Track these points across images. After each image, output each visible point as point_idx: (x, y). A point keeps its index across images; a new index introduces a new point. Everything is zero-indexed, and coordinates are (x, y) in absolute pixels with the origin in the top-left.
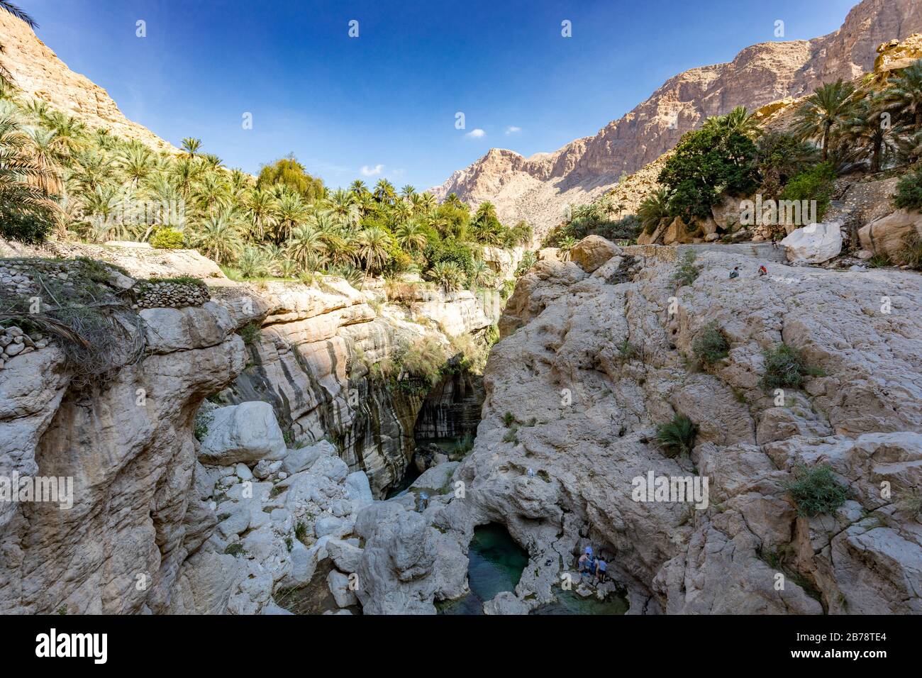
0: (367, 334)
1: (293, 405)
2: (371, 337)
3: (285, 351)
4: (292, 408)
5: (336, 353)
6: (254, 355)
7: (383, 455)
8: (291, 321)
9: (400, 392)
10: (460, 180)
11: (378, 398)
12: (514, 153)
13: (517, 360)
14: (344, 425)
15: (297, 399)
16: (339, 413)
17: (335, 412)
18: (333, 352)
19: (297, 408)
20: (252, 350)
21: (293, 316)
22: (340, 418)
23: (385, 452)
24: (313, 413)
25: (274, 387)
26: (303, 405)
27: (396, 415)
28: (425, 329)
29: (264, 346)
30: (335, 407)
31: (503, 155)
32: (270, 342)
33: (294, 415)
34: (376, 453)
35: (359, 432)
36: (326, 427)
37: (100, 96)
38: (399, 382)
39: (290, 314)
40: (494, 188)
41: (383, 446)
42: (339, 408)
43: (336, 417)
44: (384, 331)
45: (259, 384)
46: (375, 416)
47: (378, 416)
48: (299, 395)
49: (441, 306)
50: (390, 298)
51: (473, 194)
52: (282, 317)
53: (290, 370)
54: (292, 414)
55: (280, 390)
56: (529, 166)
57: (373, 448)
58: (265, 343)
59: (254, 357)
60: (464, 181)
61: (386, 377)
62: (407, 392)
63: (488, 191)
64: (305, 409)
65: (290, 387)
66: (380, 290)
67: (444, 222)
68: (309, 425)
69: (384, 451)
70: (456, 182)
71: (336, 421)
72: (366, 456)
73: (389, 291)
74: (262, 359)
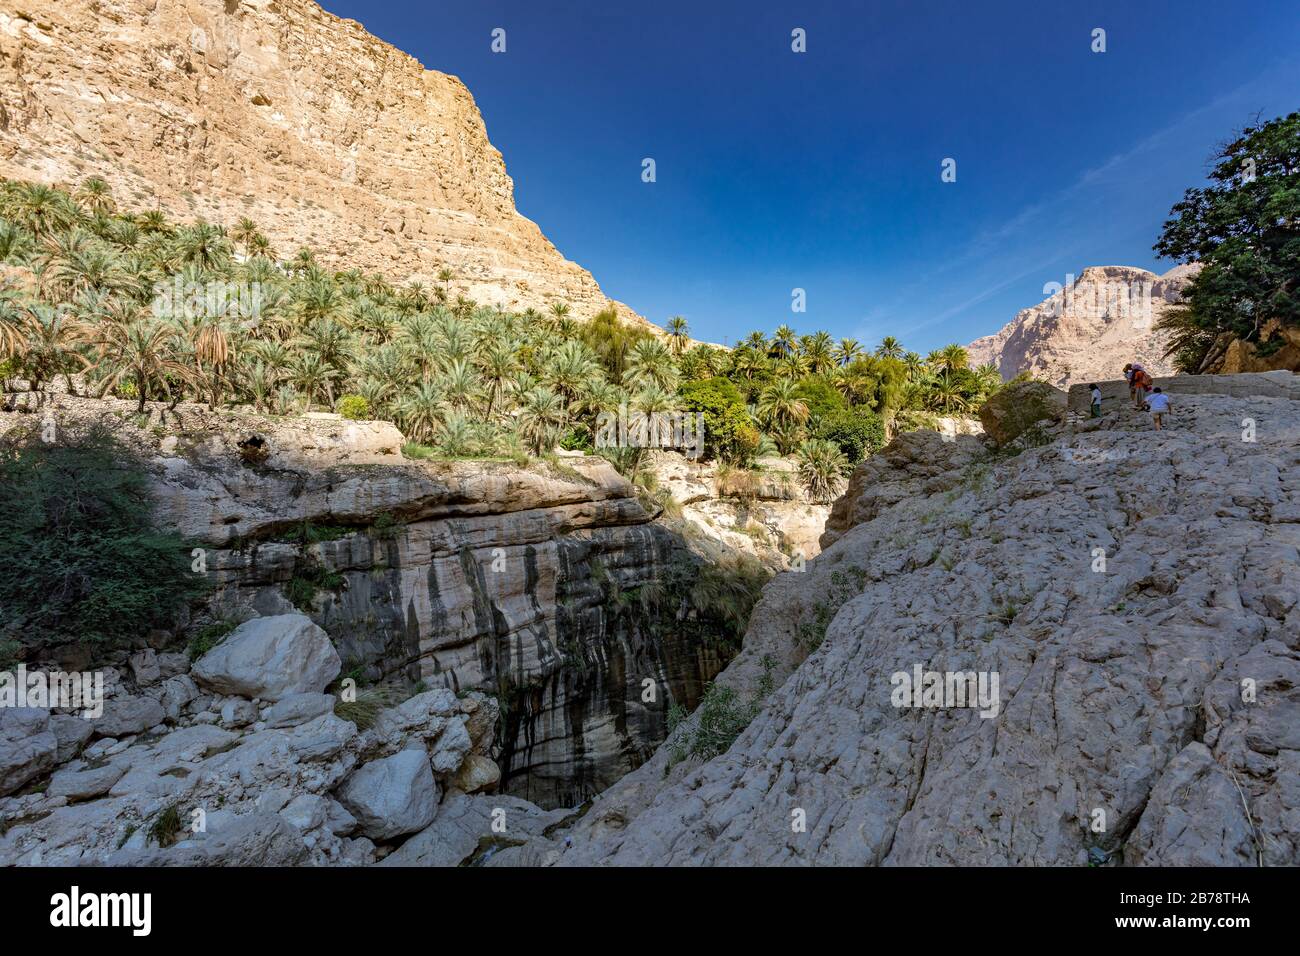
0: (622, 541)
1: (425, 630)
2: (628, 547)
3: (445, 553)
4: (422, 634)
5: (538, 566)
6: (390, 554)
7: (625, 732)
8: (477, 514)
9: (681, 638)
10: (1028, 324)
11: (629, 642)
12: (1132, 269)
13: (780, 613)
14: (526, 673)
15: (434, 622)
16: (520, 654)
17: (513, 651)
18: (534, 563)
19: (434, 635)
20: (389, 548)
21: (483, 506)
22: (520, 661)
23: (632, 730)
24: (470, 647)
25: (404, 600)
26: (445, 633)
27: (666, 673)
28: (755, 544)
29: (413, 545)
30: (514, 644)
31: (1109, 275)
32: (424, 539)
33: (424, 646)
34: (610, 728)
35: (577, 688)
36: (493, 670)
37: (586, 279)
38: (680, 623)
39: (478, 505)
40: (1092, 331)
41: (630, 719)
42: (520, 646)
43: (514, 658)
44: (652, 539)
45: (381, 593)
46: (616, 669)
47: (622, 669)
48: (440, 617)
49: (802, 511)
50: (722, 493)
51: (1050, 341)
52: (462, 508)
53: (440, 580)
54: (422, 642)
55: (411, 608)
56: (1164, 287)
57: (606, 718)
58: (415, 540)
59: (390, 558)
60: (1036, 323)
61: (652, 612)
62: (696, 641)
63: (1079, 335)
64: (451, 638)
65: (427, 603)
66: (705, 480)
67: (862, 380)
68: (455, 662)
69: (630, 728)
70: (1021, 327)
71: (514, 664)
72: (590, 730)
73: (720, 483)
74: (402, 561)
